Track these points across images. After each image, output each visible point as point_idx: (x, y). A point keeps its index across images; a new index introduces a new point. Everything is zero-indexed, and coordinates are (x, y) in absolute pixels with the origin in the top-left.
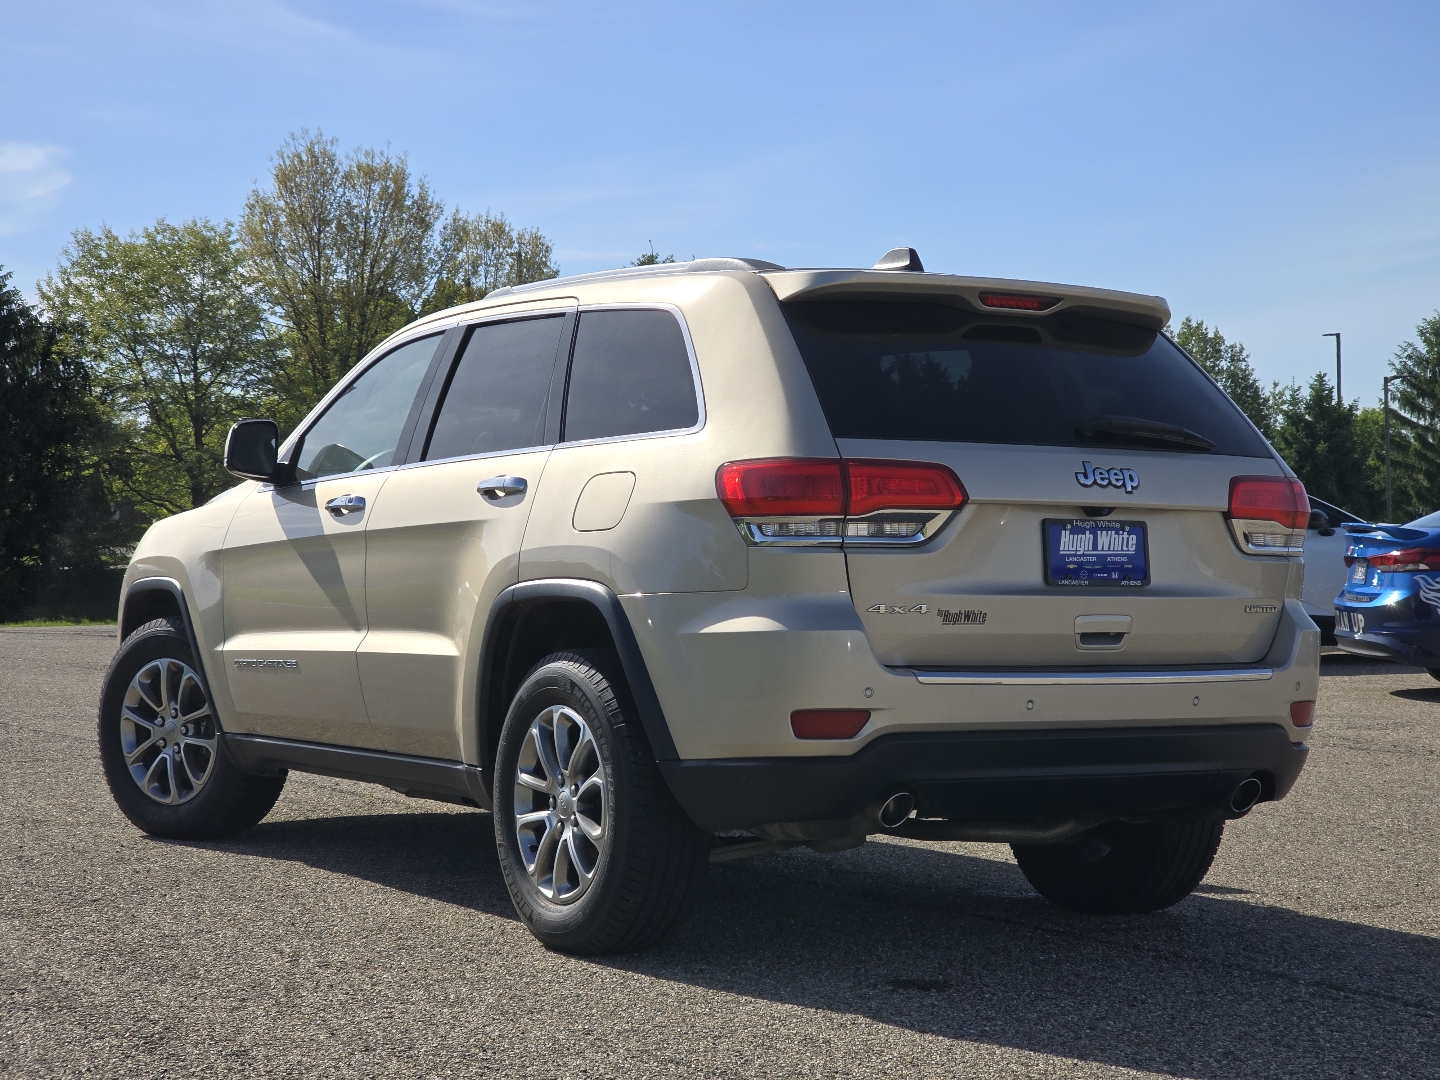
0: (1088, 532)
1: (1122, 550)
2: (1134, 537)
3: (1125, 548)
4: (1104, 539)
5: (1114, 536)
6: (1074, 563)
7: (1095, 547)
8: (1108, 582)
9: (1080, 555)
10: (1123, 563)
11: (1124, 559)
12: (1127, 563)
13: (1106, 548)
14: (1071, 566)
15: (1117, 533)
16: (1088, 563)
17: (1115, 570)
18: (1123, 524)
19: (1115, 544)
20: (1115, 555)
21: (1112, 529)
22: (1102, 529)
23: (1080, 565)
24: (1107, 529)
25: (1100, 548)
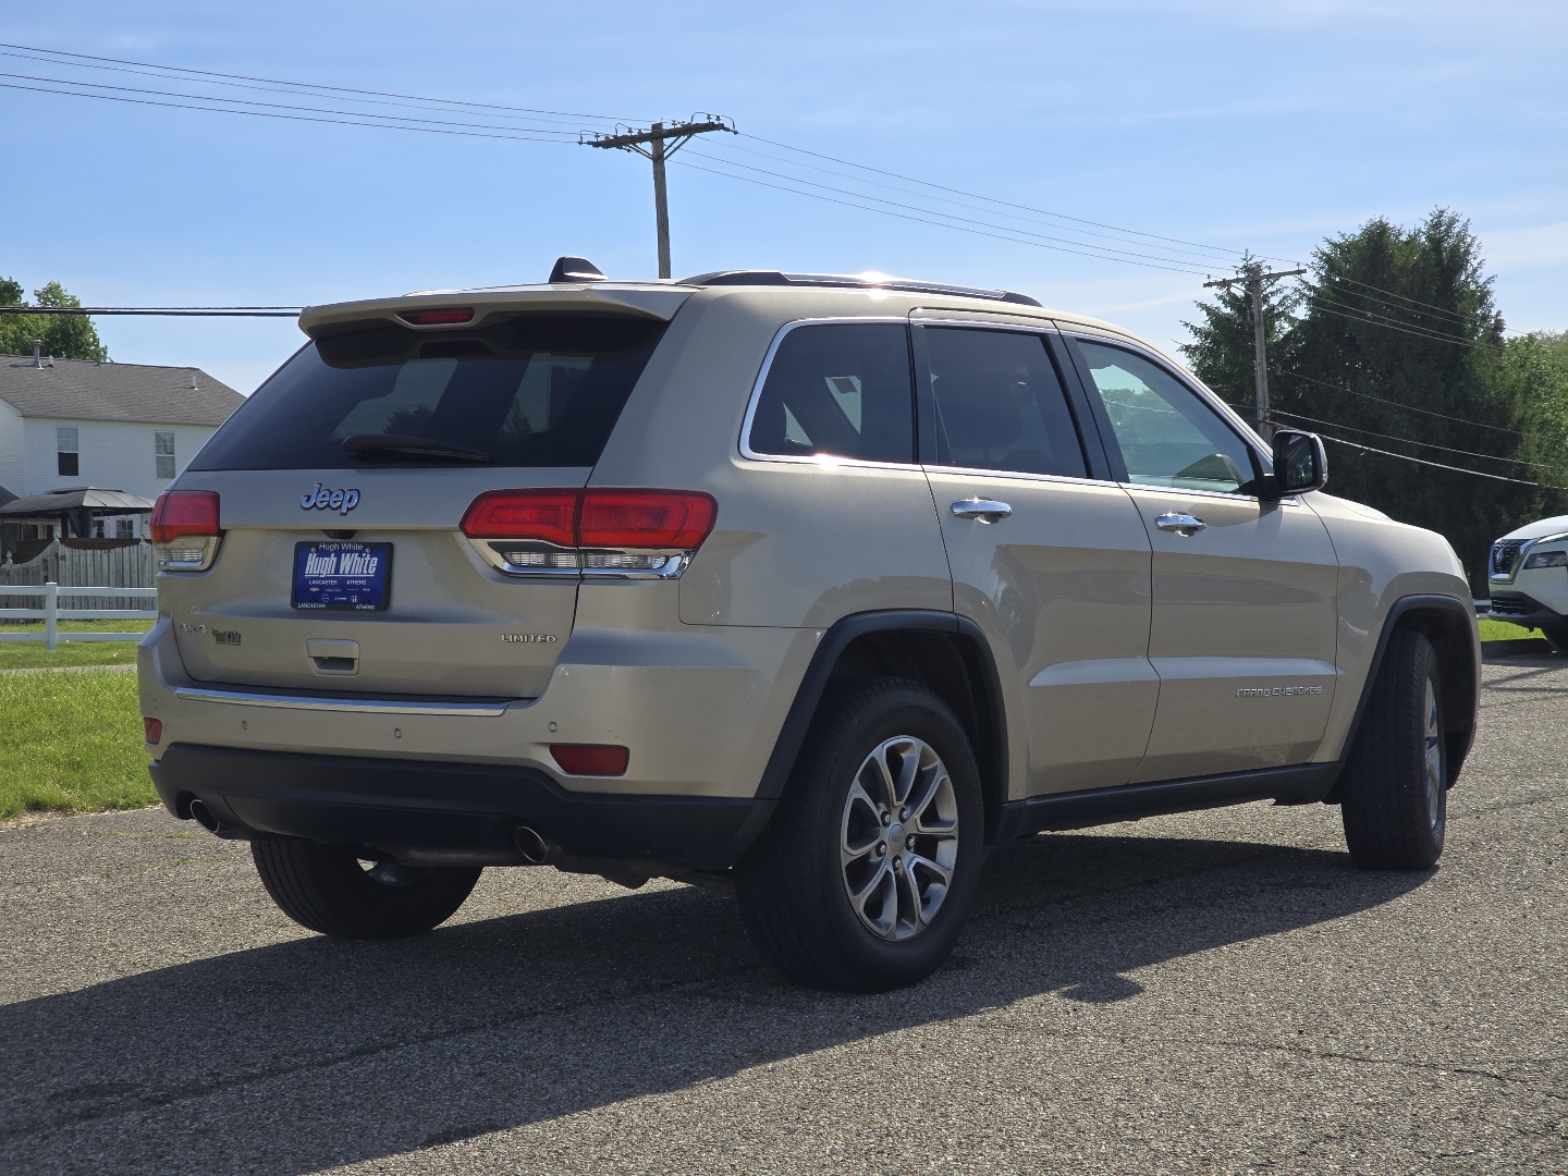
0: (333, 555)
1: (362, 573)
2: (376, 559)
3: (365, 572)
4: (347, 562)
5: (356, 558)
6: (316, 586)
7: (337, 571)
8: (349, 606)
9: (322, 579)
10: (361, 586)
11: (363, 582)
12: (366, 586)
13: (347, 572)
14: (314, 590)
15: (360, 556)
16: (329, 586)
17: (354, 593)
18: (366, 545)
19: (358, 566)
20: (355, 579)
21: (355, 551)
22: (346, 552)
23: (322, 587)
24: (352, 552)
25: (341, 572)
